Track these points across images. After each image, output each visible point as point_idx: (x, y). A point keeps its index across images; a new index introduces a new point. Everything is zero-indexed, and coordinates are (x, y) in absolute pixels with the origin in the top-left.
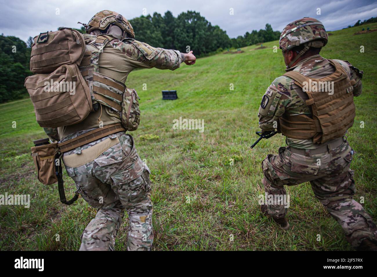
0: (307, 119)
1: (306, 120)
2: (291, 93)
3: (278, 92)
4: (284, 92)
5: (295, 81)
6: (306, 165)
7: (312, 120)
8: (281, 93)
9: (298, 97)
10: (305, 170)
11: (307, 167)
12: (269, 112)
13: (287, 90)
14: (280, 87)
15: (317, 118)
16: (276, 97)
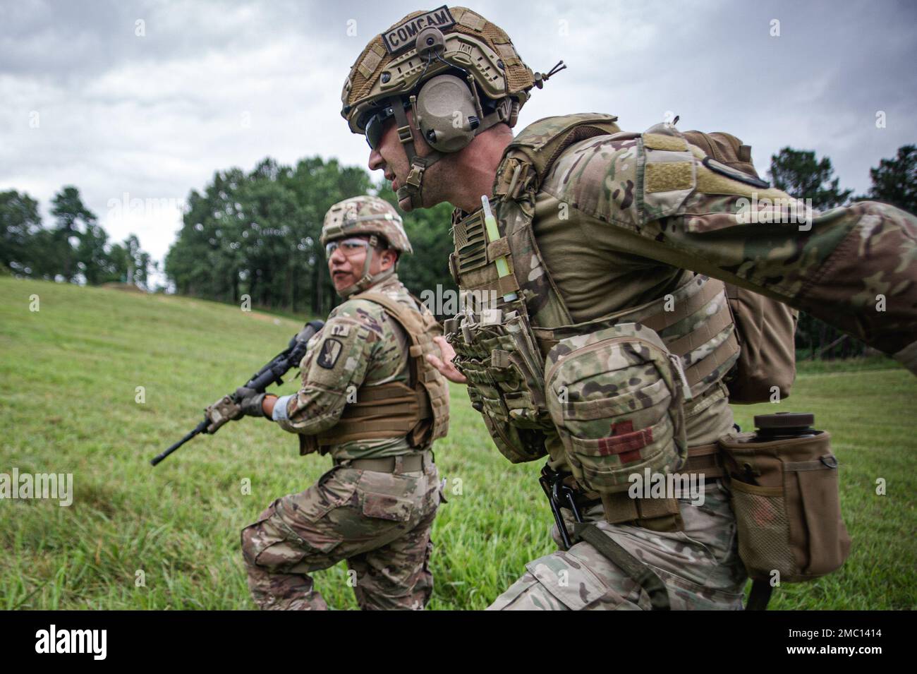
0: (407, 391)
1: (403, 394)
2: (383, 328)
3: (362, 327)
4: (372, 327)
5: (386, 308)
6: (393, 497)
7: (414, 393)
8: (368, 328)
9: (392, 339)
10: (390, 510)
11: (395, 502)
12: (343, 375)
13: (376, 322)
14: (362, 317)
15: (423, 386)
16: (357, 338)
